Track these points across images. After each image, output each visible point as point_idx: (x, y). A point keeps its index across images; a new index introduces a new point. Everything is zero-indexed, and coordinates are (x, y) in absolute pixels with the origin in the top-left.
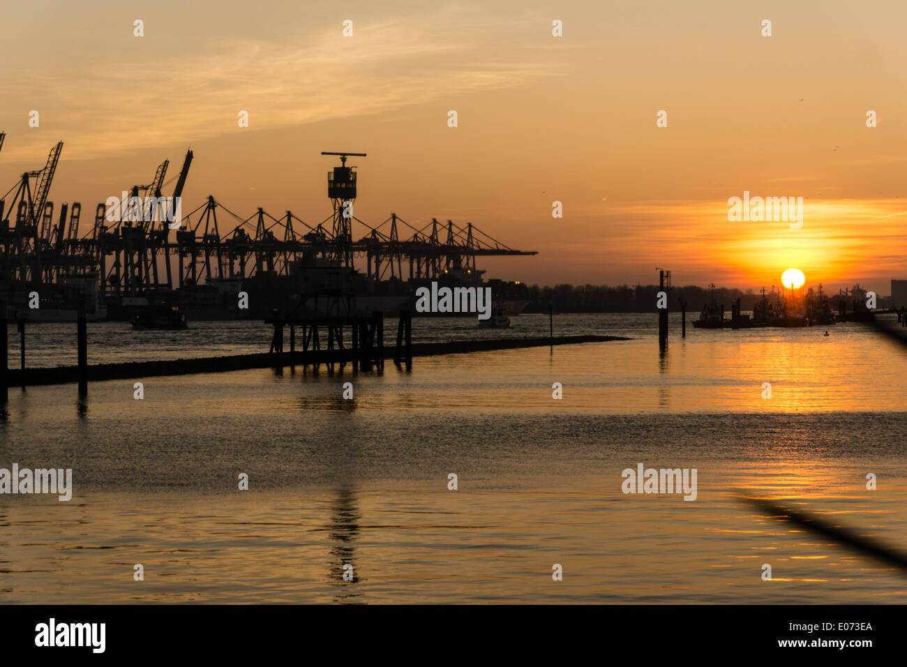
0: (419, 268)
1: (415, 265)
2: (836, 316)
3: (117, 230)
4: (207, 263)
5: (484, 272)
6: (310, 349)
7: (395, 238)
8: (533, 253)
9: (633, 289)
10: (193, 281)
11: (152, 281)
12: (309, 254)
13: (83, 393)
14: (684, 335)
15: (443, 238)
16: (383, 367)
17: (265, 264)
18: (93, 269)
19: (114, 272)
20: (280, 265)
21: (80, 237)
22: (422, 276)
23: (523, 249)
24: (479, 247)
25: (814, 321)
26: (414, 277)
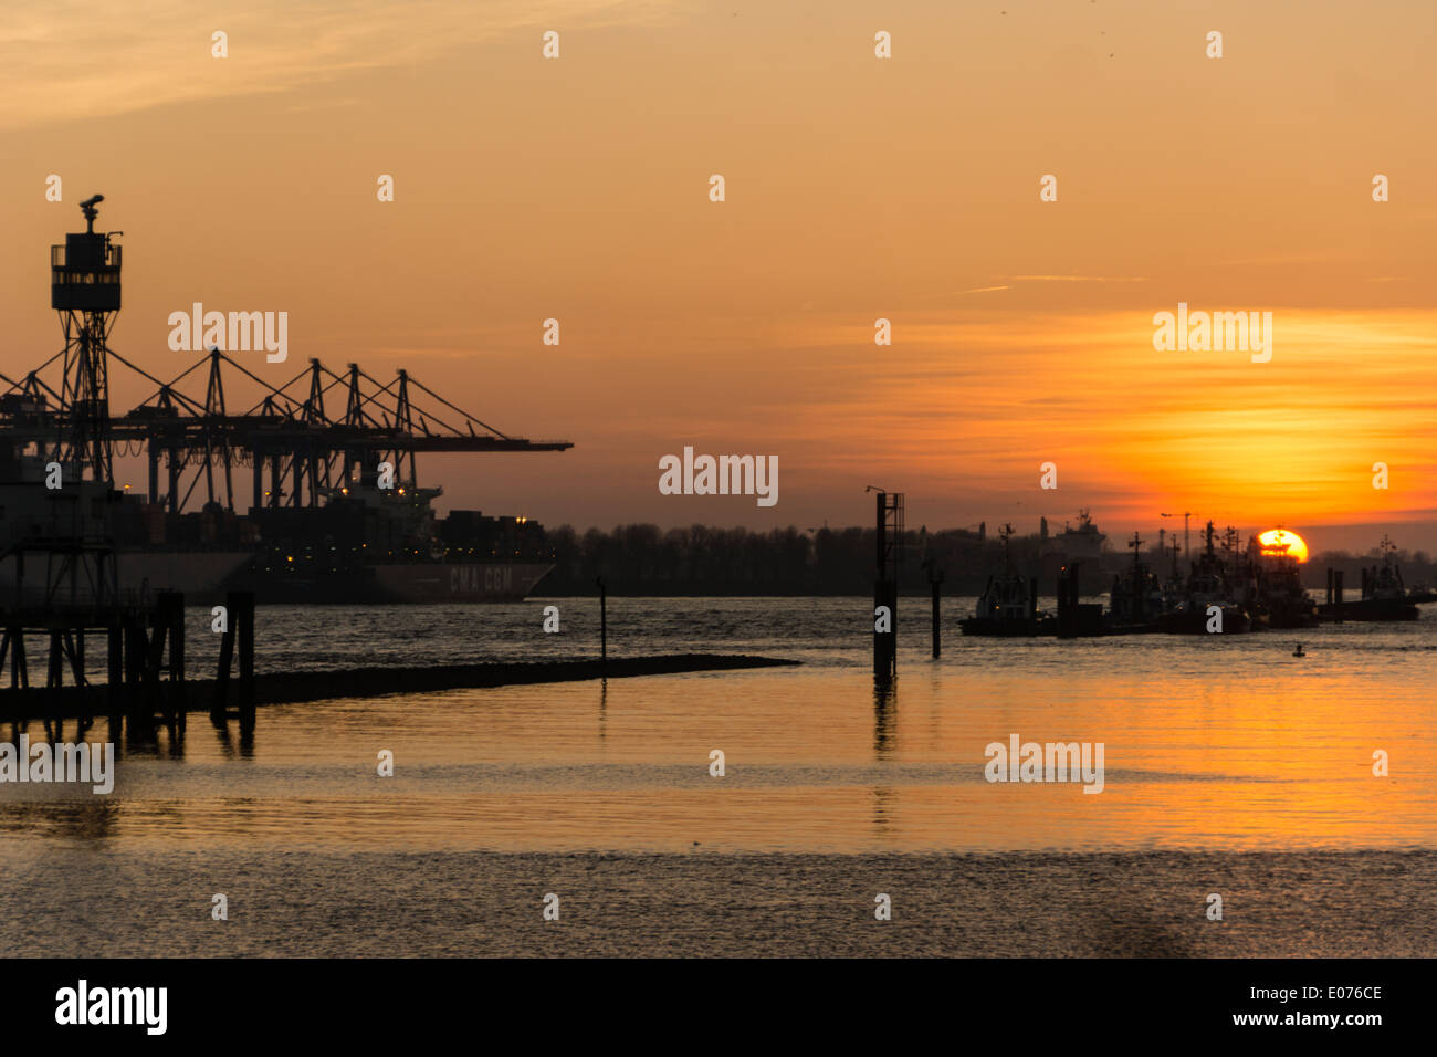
0: (276, 483)
1: (267, 474)
2: (1320, 607)
5: (437, 493)
7: (218, 408)
9: (811, 536)
14: (936, 654)
15: (335, 408)
16: (183, 729)
22: (283, 502)
23: (534, 438)
24: (425, 430)
25: (1265, 618)
26: (264, 505)
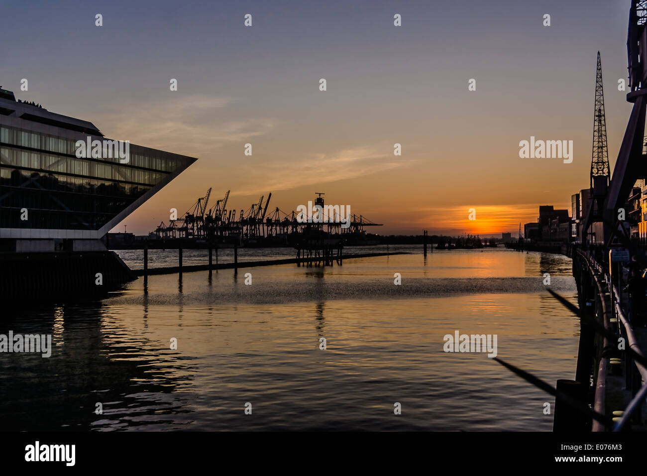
3: (247, 219)
4: (276, 229)
6: (309, 257)
8: (382, 225)
9: (415, 236)
10: (272, 234)
11: (258, 235)
12: (308, 227)
16: (333, 262)
17: (295, 229)
18: (239, 231)
19: (246, 232)
20: (299, 230)
21: (235, 221)
24: (364, 223)
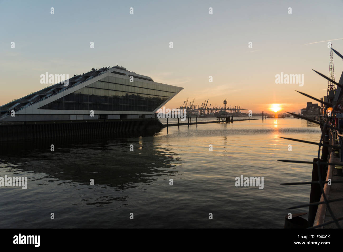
0: (234, 112)
3: (200, 108)
5: (241, 112)
6: (222, 121)
7: (231, 108)
10: (209, 113)
11: (204, 113)
12: (221, 110)
13: (197, 125)
14: (265, 119)
15: (236, 108)
16: (230, 122)
18: (198, 112)
20: (218, 111)
21: (196, 109)
24: (241, 109)
